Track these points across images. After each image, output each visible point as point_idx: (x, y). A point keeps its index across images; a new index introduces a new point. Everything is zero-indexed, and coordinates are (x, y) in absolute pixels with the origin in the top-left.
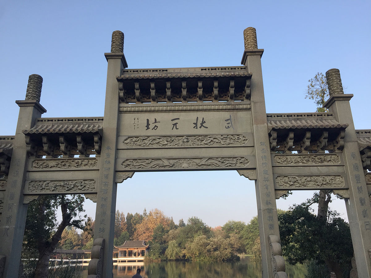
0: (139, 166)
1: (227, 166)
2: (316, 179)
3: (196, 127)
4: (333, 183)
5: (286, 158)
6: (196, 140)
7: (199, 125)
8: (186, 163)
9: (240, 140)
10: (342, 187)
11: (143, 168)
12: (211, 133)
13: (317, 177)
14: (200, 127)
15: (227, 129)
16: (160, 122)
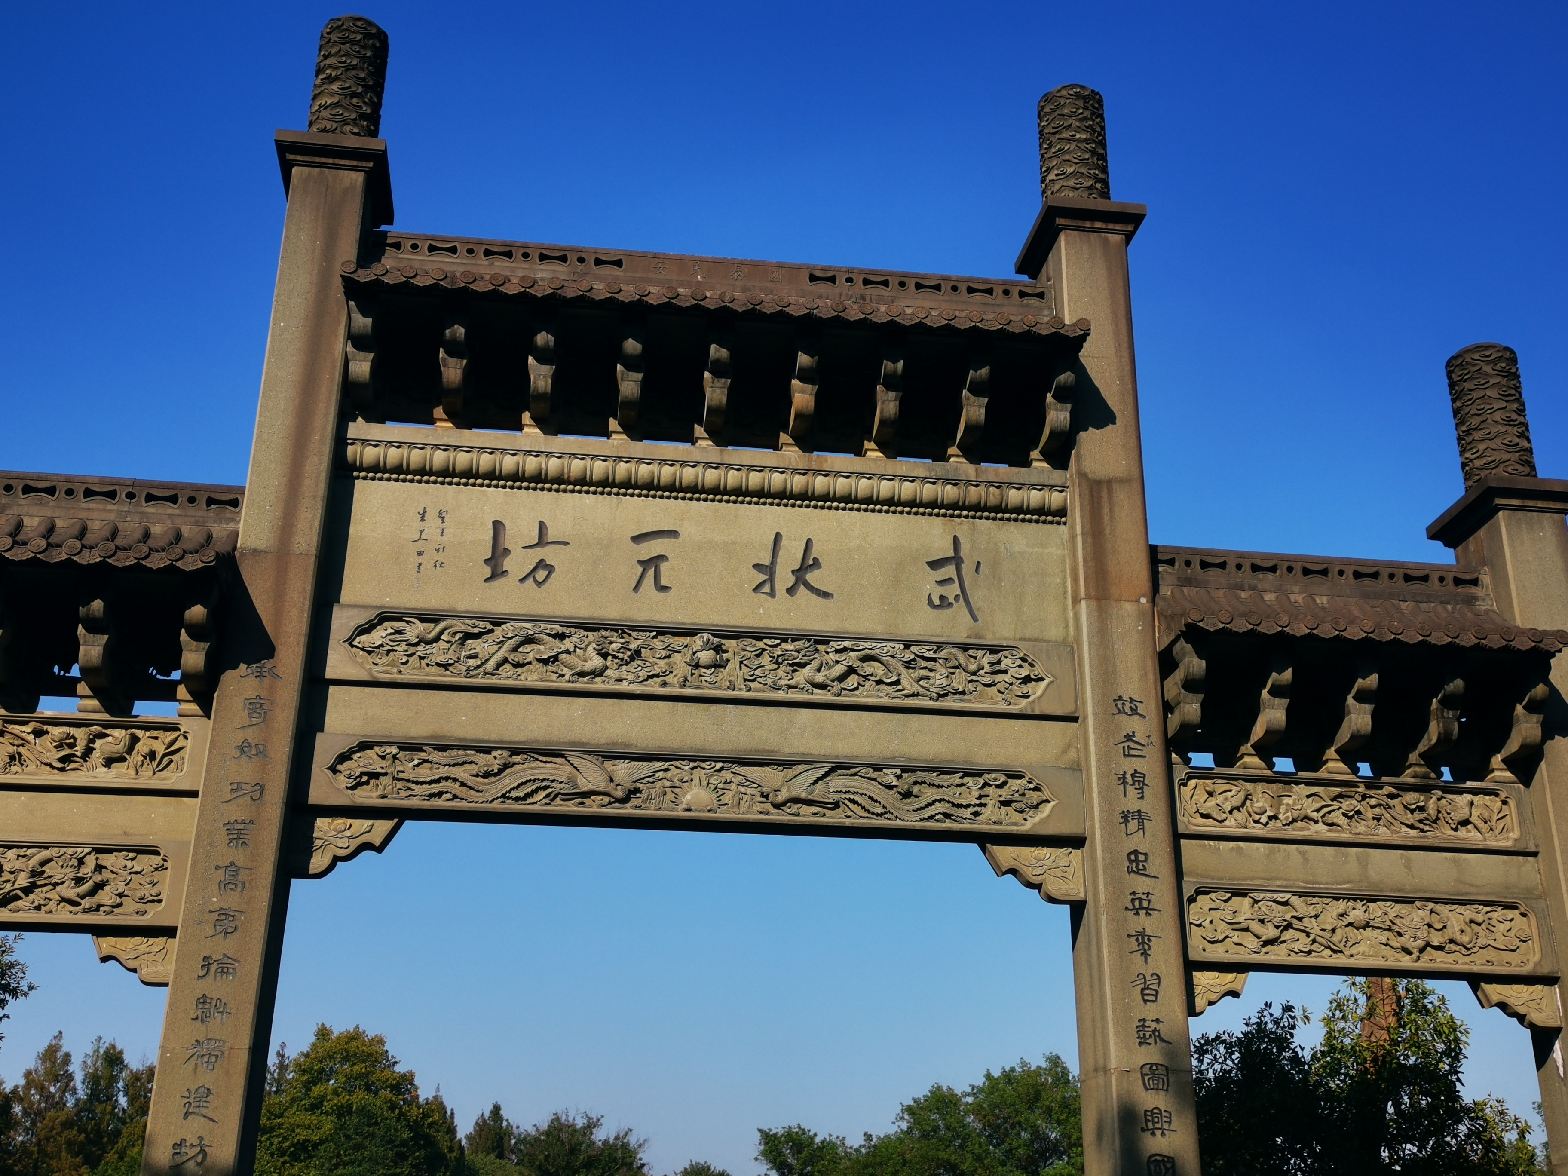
0: (435, 788)
1: (931, 817)
2: (1392, 914)
3: (766, 589)
4: (1482, 941)
5: (1242, 796)
6: (765, 660)
7: (784, 578)
8: (705, 783)
9: (1007, 678)
10: (1525, 970)
11: (455, 797)
12: (852, 627)
13: (1398, 906)
14: (791, 591)
15: (935, 611)
16: (566, 543)
